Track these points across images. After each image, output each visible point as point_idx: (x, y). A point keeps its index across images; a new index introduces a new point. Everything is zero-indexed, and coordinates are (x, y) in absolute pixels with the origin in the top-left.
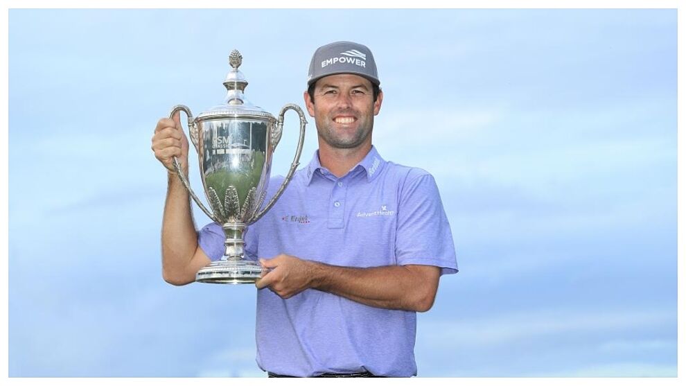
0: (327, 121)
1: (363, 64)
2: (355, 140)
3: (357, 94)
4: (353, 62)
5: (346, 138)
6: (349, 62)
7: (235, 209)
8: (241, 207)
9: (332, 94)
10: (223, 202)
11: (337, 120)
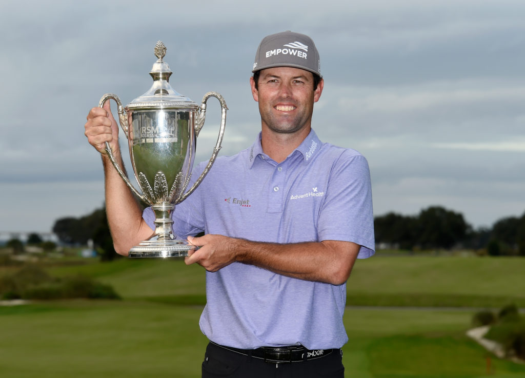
0: (269, 108)
1: (305, 56)
2: (293, 127)
3: (297, 84)
4: (295, 54)
5: (285, 125)
6: (291, 54)
7: (164, 192)
8: (169, 190)
9: (273, 83)
10: (152, 186)
11: (278, 108)
